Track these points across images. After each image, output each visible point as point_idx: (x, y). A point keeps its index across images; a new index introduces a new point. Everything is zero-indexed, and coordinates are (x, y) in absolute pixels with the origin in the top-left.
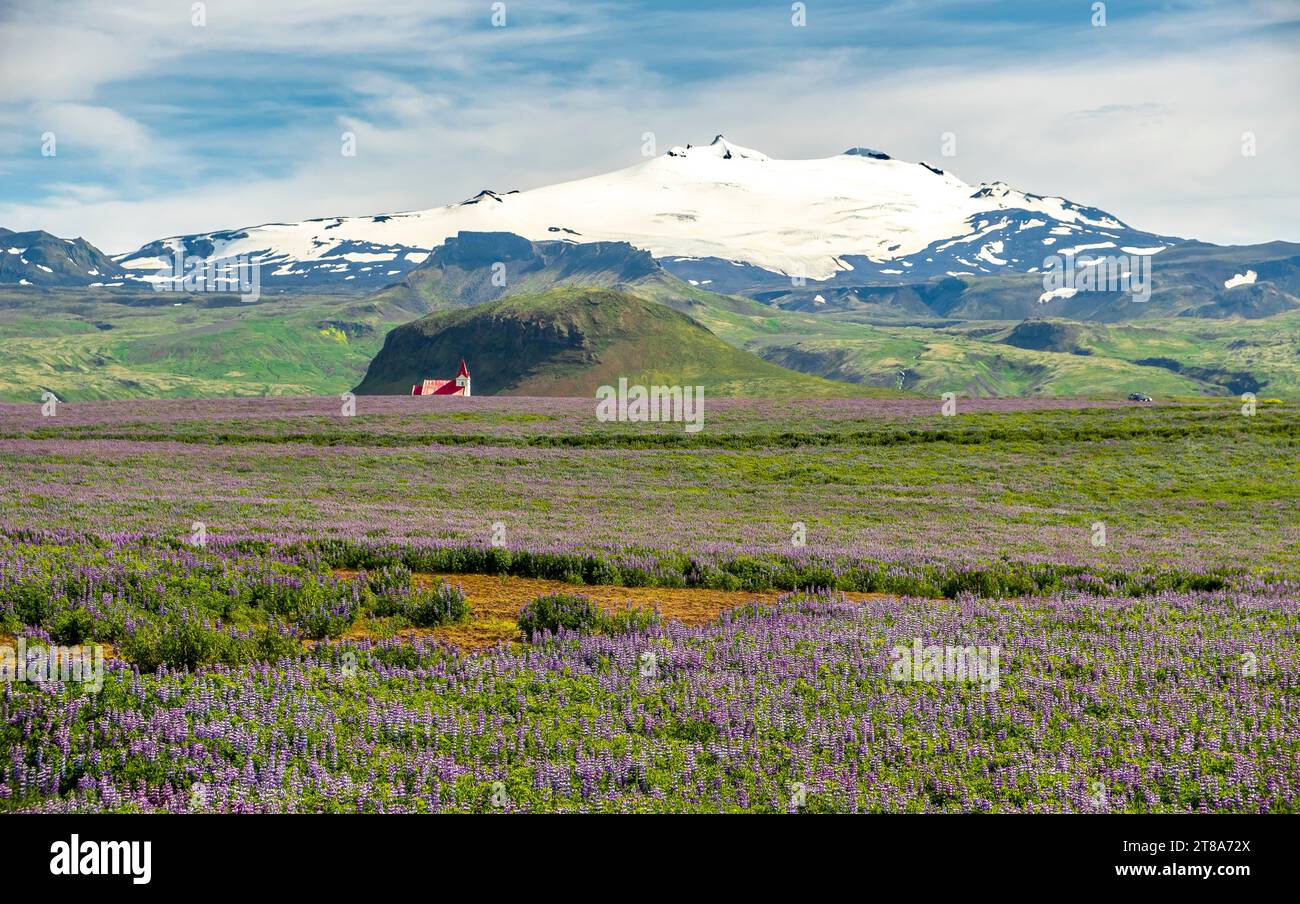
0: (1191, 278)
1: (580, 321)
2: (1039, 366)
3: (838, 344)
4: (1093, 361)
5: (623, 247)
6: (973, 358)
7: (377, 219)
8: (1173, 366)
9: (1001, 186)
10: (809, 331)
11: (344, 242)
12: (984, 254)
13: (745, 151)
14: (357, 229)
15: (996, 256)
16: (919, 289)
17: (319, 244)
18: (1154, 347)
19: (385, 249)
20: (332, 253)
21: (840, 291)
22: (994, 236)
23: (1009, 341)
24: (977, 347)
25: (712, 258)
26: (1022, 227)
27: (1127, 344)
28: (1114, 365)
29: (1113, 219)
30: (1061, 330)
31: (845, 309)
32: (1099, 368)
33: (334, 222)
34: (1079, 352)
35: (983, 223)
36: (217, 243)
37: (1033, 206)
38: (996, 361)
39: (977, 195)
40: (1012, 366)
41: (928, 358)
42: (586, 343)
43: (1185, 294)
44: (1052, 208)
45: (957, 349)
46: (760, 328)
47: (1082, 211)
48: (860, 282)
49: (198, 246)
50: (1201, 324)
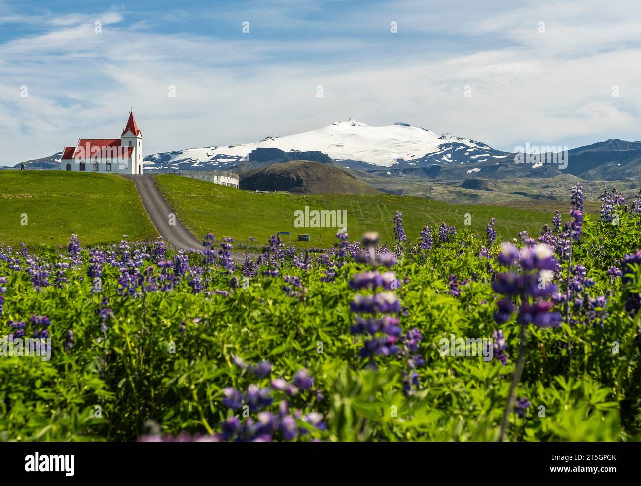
1: (302, 175)
2: (475, 195)
3: (400, 187)
4: (496, 193)
5: (318, 153)
6: (451, 192)
7: (230, 147)
8: (525, 194)
9: (449, 135)
10: (388, 183)
11: (218, 155)
12: (445, 158)
13: (360, 123)
14: (222, 150)
15: (449, 158)
16: (424, 169)
17: (209, 155)
18: (515, 188)
19: (232, 157)
20: (213, 158)
21: (396, 170)
22: (447, 152)
23: (462, 186)
24: (451, 188)
25: (349, 160)
26: (457, 149)
27: (505, 187)
28: (504, 194)
29: (488, 146)
30: (481, 182)
31: (398, 176)
32: (498, 196)
33: (214, 148)
34: (488, 190)
35: (444, 148)
36: (172, 156)
37: (460, 142)
38: (459, 193)
39: (441, 138)
40: (465, 195)
41: (434, 192)
42: (304, 183)
43: (520, 170)
44: (467, 142)
45: (444, 189)
46: (369, 182)
47: (477, 144)
48: (401, 167)
49: (165, 157)
50: (529, 180)
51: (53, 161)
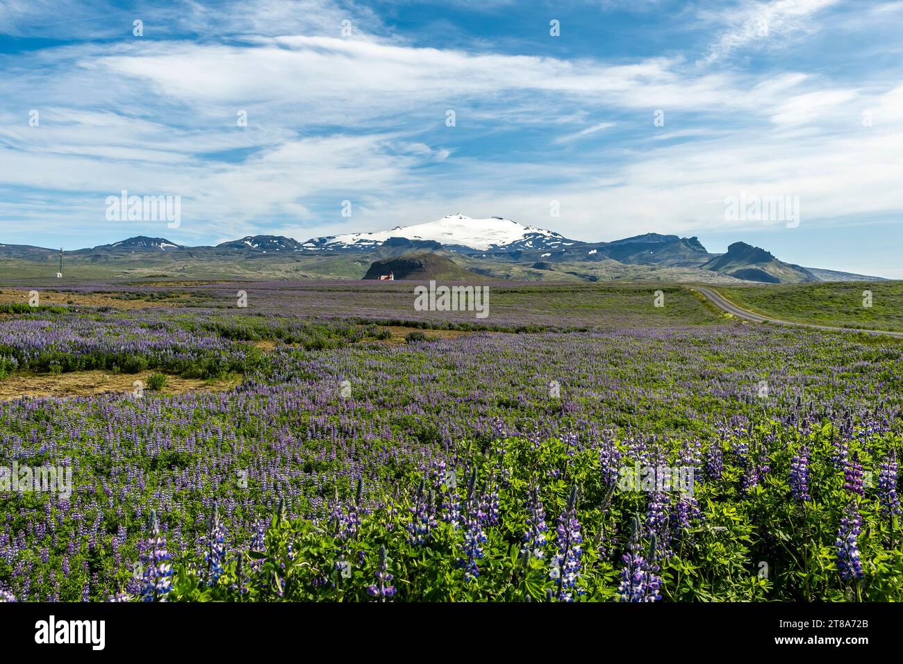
0: (580, 251)
1: (422, 261)
2: (541, 273)
3: (489, 267)
4: (555, 272)
6: (524, 271)
7: (369, 234)
8: (575, 274)
9: (532, 227)
10: (481, 264)
11: (360, 240)
12: (527, 244)
13: (465, 217)
14: (363, 237)
15: (530, 245)
16: (510, 253)
17: (354, 240)
18: (570, 269)
19: (371, 241)
20: (357, 242)
21: (490, 254)
22: (530, 240)
23: (533, 267)
24: (525, 269)
25: (457, 245)
26: (537, 237)
27: (564, 268)
28: (560, 273)
29: (561, 236)
30: (547, 264)
31: (491, 258)
32: (556, 274)
33: (357, 234)
34: (551, 270)
35: (527, 236)
36: (328, 240)
37: (540, 232)
38: (530, 272)
39: (525, 229)
40: (534, 273)
41: (512, 271)
42: (424, 266)
43: (578, 255)
44: (545, 233)
45: (520, 269)
46: (469, 263)
47: (552, 234)
48: (495, 251)
49: (322, 240)
50: (582, 263)
51: (244, 243)
